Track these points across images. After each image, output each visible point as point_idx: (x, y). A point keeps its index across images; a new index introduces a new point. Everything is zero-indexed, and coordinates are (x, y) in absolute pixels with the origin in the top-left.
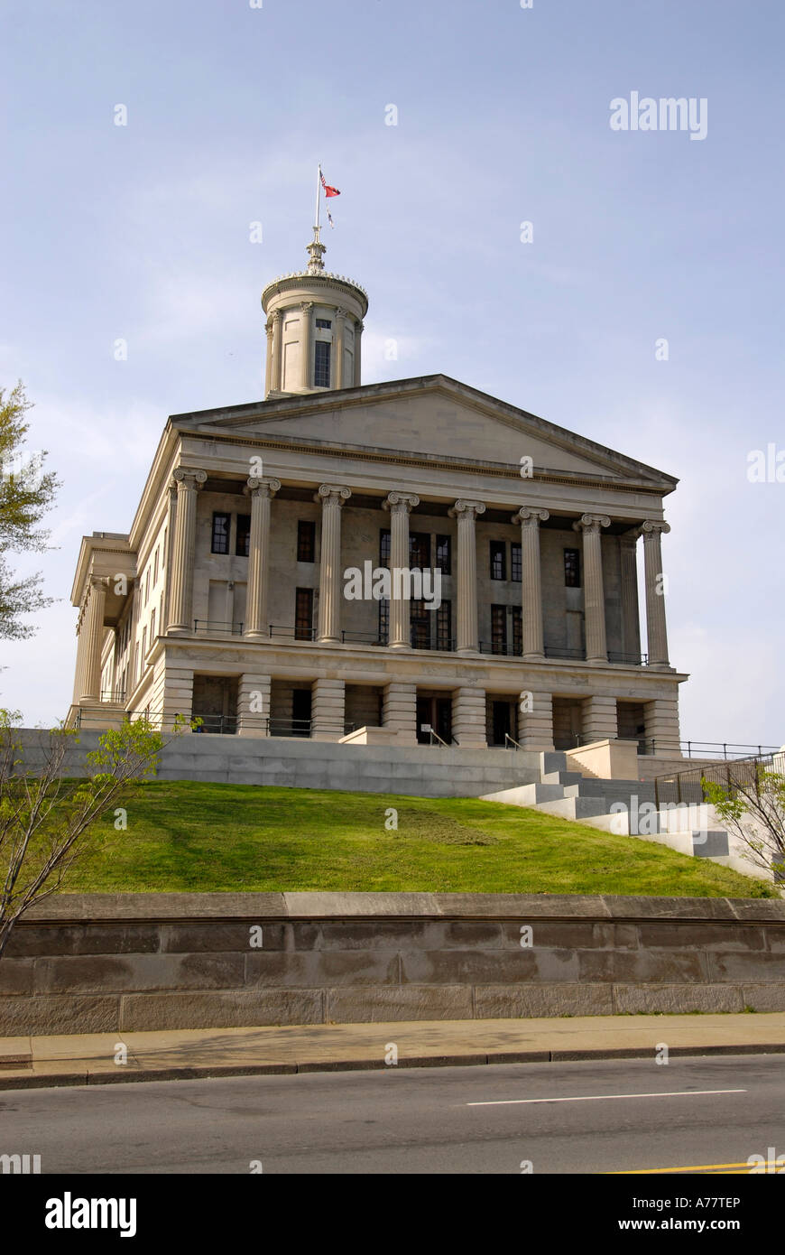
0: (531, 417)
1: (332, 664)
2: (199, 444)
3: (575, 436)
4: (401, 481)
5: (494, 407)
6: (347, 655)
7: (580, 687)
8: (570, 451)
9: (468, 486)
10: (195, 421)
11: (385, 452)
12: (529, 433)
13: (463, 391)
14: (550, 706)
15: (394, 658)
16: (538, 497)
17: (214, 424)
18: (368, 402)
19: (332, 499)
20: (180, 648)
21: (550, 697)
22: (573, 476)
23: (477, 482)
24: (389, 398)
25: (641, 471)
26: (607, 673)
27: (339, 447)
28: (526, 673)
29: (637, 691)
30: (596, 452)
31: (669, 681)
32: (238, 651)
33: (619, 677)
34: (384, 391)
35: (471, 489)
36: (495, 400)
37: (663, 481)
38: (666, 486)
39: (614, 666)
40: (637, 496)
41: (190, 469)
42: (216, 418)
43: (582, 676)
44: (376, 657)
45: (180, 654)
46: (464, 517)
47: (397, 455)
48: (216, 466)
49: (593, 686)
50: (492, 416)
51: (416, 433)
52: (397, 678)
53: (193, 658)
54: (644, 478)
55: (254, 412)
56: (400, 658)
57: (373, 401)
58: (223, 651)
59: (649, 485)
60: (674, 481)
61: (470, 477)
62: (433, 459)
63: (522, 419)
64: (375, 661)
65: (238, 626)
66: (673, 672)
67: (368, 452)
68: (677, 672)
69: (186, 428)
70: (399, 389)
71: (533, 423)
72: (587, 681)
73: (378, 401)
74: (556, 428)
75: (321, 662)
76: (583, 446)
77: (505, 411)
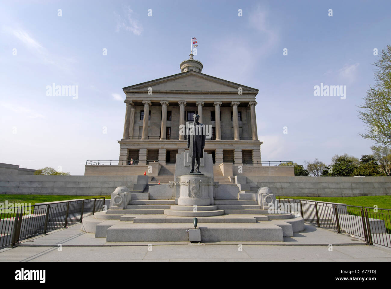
0: (216, 78)
1: (163, 145)
2: (131, 94)
3: (229, 82)
4: (182, 98)
5: (206, 77)
6: (166, 142)
7: (231, 147)
8: (228, 86)
9: (200, 97)
10: (129, 89)
11: (177, 91)
12: (217, 83)
13: (198, 74)
14: (222, 152)
15: (178, 142)
16: (219, 99)
17: (134, 89)
18: (173, 80)
19: (164, 104)
20: (124, 143)
21: (222, 150)
22: (228, 92)
23: (202, 96)
24: (178, 78)
25: (248, 89)
26: (238, 143)
27: (165, 91)
28: (215, 144)
29: (248, 147)
30: (235, 85)
31: (257, 144)
32: (138, 143)
33: (243, 144)
34: (177, 76)
35: (200, 98)
36: (206, 75)
37: (254, 91)
38: (255, 92)
39: (241, 141)
40: (248, 96)
41: (128, 100)
42: (134, 87)
43: (231, 144)
44: (174, 142)
45: (124, 145)
46: (199, 106)
47: (180, 92)
48: (135, 99)
49: (235, 147)
50: (206, 79)
51: (186, 86)
52: (180, 147)
53: (127, 146)
54: (248, 91)
55: (143, 85)
56: (180, 142)
57: (175, 79)
58: (135, 143)
59: (251, 92)
60: (258, 90)
61: (201, 95)
62: (190, 92)
63: (214, 79)
64: (174, 143)
65: (140, 137)
66: (259, 142)
67: (172, 92)
68: (260, 141)
69: (127, 91)
70: (181, 75)
71: (217, 80)
72: (233, 145)
73: (176, 79)
74: (223, 80)
75: (160, 144)
76: (231, 84)
77: (209, 77)
